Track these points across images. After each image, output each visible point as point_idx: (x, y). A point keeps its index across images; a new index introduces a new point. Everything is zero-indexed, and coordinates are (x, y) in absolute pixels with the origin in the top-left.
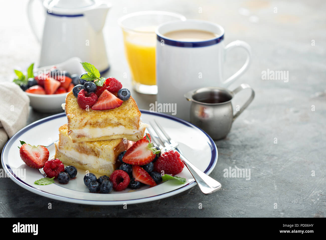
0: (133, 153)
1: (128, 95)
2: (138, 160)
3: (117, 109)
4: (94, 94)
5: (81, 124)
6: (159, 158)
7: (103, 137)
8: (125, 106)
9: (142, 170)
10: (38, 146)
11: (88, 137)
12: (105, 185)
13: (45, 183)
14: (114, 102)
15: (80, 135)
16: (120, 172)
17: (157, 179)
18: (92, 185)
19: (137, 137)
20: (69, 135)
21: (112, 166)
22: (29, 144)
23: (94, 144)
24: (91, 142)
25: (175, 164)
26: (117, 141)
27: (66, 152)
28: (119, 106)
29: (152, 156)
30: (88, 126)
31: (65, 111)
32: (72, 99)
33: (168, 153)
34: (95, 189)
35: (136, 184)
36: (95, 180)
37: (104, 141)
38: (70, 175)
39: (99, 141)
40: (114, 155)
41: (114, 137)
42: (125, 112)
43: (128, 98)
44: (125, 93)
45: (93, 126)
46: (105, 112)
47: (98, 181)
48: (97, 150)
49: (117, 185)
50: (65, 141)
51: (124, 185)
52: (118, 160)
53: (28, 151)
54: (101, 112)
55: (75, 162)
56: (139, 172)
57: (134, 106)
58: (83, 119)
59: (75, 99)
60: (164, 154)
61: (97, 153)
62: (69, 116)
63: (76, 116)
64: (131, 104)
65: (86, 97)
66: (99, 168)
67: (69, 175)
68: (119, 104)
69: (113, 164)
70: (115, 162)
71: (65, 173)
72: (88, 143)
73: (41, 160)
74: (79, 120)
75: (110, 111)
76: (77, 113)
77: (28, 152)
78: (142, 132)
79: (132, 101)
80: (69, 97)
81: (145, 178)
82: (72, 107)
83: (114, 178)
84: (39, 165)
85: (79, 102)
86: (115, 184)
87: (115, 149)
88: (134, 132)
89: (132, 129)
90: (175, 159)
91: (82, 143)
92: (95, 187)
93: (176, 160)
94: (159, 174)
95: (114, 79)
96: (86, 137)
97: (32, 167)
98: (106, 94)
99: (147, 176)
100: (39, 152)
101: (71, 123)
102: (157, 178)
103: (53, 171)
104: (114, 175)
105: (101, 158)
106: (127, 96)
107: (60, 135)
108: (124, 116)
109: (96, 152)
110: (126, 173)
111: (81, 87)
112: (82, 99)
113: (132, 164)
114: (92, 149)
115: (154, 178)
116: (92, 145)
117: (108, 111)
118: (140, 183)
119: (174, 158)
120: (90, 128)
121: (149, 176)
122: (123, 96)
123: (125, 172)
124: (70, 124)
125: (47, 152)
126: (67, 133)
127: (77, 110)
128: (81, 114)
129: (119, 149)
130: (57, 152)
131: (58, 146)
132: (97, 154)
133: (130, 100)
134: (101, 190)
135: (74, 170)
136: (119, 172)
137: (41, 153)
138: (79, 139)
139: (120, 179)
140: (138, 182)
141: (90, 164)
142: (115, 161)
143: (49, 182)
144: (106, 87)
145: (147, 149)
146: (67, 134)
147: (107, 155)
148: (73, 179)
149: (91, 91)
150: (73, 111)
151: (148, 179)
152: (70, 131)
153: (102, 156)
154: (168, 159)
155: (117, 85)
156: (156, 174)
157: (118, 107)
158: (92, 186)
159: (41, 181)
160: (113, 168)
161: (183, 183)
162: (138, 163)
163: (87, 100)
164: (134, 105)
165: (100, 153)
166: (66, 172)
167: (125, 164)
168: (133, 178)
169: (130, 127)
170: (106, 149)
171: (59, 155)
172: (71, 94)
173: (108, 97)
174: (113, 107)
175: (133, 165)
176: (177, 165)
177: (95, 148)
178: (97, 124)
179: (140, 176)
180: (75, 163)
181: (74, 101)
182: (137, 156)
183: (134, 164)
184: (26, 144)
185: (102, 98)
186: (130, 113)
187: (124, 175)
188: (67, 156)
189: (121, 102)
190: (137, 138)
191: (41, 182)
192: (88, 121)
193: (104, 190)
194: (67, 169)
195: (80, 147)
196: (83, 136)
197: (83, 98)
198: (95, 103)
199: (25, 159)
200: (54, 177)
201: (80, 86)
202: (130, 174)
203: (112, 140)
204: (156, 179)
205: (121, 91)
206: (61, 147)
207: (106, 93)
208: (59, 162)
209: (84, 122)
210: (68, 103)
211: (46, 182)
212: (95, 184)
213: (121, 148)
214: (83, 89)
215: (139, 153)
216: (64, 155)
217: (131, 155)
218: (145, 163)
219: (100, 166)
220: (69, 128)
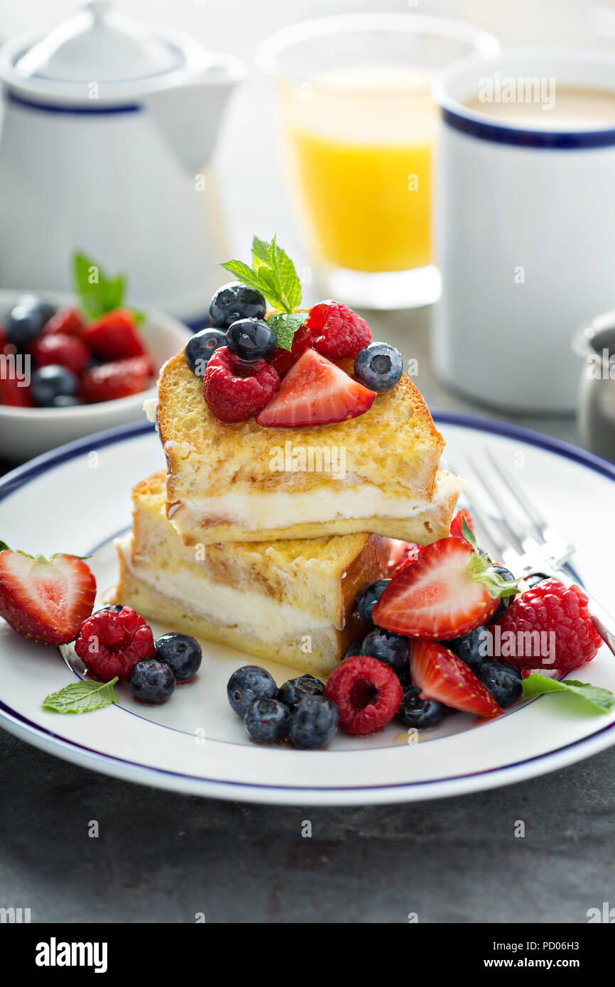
0: (411, 591)
1: (393, 372)
2: (434, 619)
3: (353, 422)
4: (265, 364)
5: (215, 476)
6: (511, 612)
7: (297, 525)
8: (381, 411)
9: (448, 658)
10: (55, 556)
11: (243, 526)
12: (310, 717)
13: (82, 703)
14: (341, 398)
15: (210, 517)
16: (365, 666)
17: (503, 689)
18: (262, 713)
19: (424, 528)
20: (170, 517)
21: (333, 637)
22: (20, 552)
23: (263, 554)
24: (254, 544)
25: (570, 632)
26: (352, 544)
27: (157, 578)
28: (360, 413)
29: (486, 607)
30: (243, 485)
31: (157, 428)
32: (182, 384)
33: (545, 592)
34: (271, 729)
35: (426, 711)
36: (271, 693)
37: (302, 540)
38: (175, 671)
39: (282, 541)
40: (341, 598)
41: (338, 528)
42: (384, 433)
43: (393, 381)
44: (383, 362)
45: (263, 487)
46: (308, 434)
47: (281, 695)
48: (278, 576)
49: (355, 714)
50: (156, 536)
51: (381, 714)
52: (357, 615)
53: (20, 580)
54: (292, 433)
55: (190, 615)
56: (437, 667)
57: (415, 410)
58: (225, 461)
59: (195, 384)
60: (530, 595)
61: (274, 585)
62: (171, 449)
63: (199, 451)
64: (405, 403)
65: (235, 380)
66: (282, 640)
67: (172, 673)
68: (363, 403)
69: (337, 631)
70: (344, 624)
71: (158, 665)
72: (240, 549)
73: (68, 614)
74: (211, 466)
75: (325, 432)
76: (202, 437)
77: (18, 584)
78: (447, 508)
79: (407, 392)
80: (170, 373)
81: (460, 689)
82: (182, 413)
83: (344, 689)
84: (60, 632)
85: (210, 394)
86: (346, 710)
87: (345, 575)
88: (414, 508)
89: (409, 497)
90: (570, 617)
91: (220, 549)
92: (273, 723)
93: (574, 620)
94: (509, 670)
95: (340, 307)
96: (233, 527)
97: (33, 639)
98: (311, 366)
99: (467, 680)
100: (57, 582)
101: (178, 475)
102: (504, 685)
103: (111, 653)
104: (344, 677)
105: (291, 604)
106: (389, 374)
107: (137, 515)
108: (378, 451)
109: (272, 583)
110: (386, 670)
111: (218, 339)
112: (222, 385)
113: (411, 635)
114: (257, 571)
115: (490, 686)
116: (255, 556)
117: (319, 431)
118: (441, 705)
119: (565, 613)
120: (250, 493)
121: (475, 678)
122: (375, 375)
123: (385, 667)
124: (174, 477)
125: (89, 579)
126: (164, 508)
127: (201, 424)
128: (217, 441)
129: (357, 574)
130: (127, 576)
131: (128, 554)
132: (274, 591)
133: (400, 387)
134: (295, 734)
135: (189, 651)
136: (362, 664)
137: (65, 586)
138: (211, 531)
139: (365, 692)
140: (431, 703)
141: (248, 625)
142: (344, 620)
143: (98, 699)
144: (309, 338)
145: (467, 576)
146: (163, 511)
147: (315, 597)
148: (187, 685)
149: (257, 355)
150: (188, 428)
151: (469, 694)
152: (174, 504)
153: (295, 599)
154: (545, 615)
155: (351, 332)
156: (500, 670)
157: (357, 414)
158: (258, 717)
159: (68, 696)
160: (335, 645)
161: (605, 709)
162: (433, 633)
163: (241, 388)
164: (417, 408)
165: (289, 587)
166: (159, 661)
167: (383, 631)
168: (413, 688)
169: (401, 490)
170: (309, 575)
171: (133, 589)
172: (177, 364)
173: (319, 376)
174: (336, 415)
175: (416, 637)
176: (576, 637)
177: (267, 567)
178: (277, 478)
179: (440, 681)
180: (192, 619)
181: (189, 391)
182: (431, 603)
183: (417, 635)
184: (11, 551)
185: (296, 380)
186: (404, 440)
187: (382, 676)
188: (161, 593)
189: (367, 396)
190: (425, 530)
191: (69, 701)
192: (241, 469)
193: (305, 736)
194: (163, 647)
195: (211, 561)
196: (225, 522)
197: (227, 381)
198: (267, 400)
199: (7, 609)
200: (117, 679)
201: (211, 335)
202: (403, 671)
203: (332, 537)
204: (501, 690)
205: (367, 353)
206: (140, 561)
207: (312, 363)
208: (135, 620)
209: (227, 471)
210: (166, 397)
211: (88, 699)
212: (270, 709)
213: (366, 568)
214: (225, 347)
215: (435, 592)
216: (152, 589)
217: (407, 600)
218: (461, 632)
219: (287, 634)
220: (171, 491)
